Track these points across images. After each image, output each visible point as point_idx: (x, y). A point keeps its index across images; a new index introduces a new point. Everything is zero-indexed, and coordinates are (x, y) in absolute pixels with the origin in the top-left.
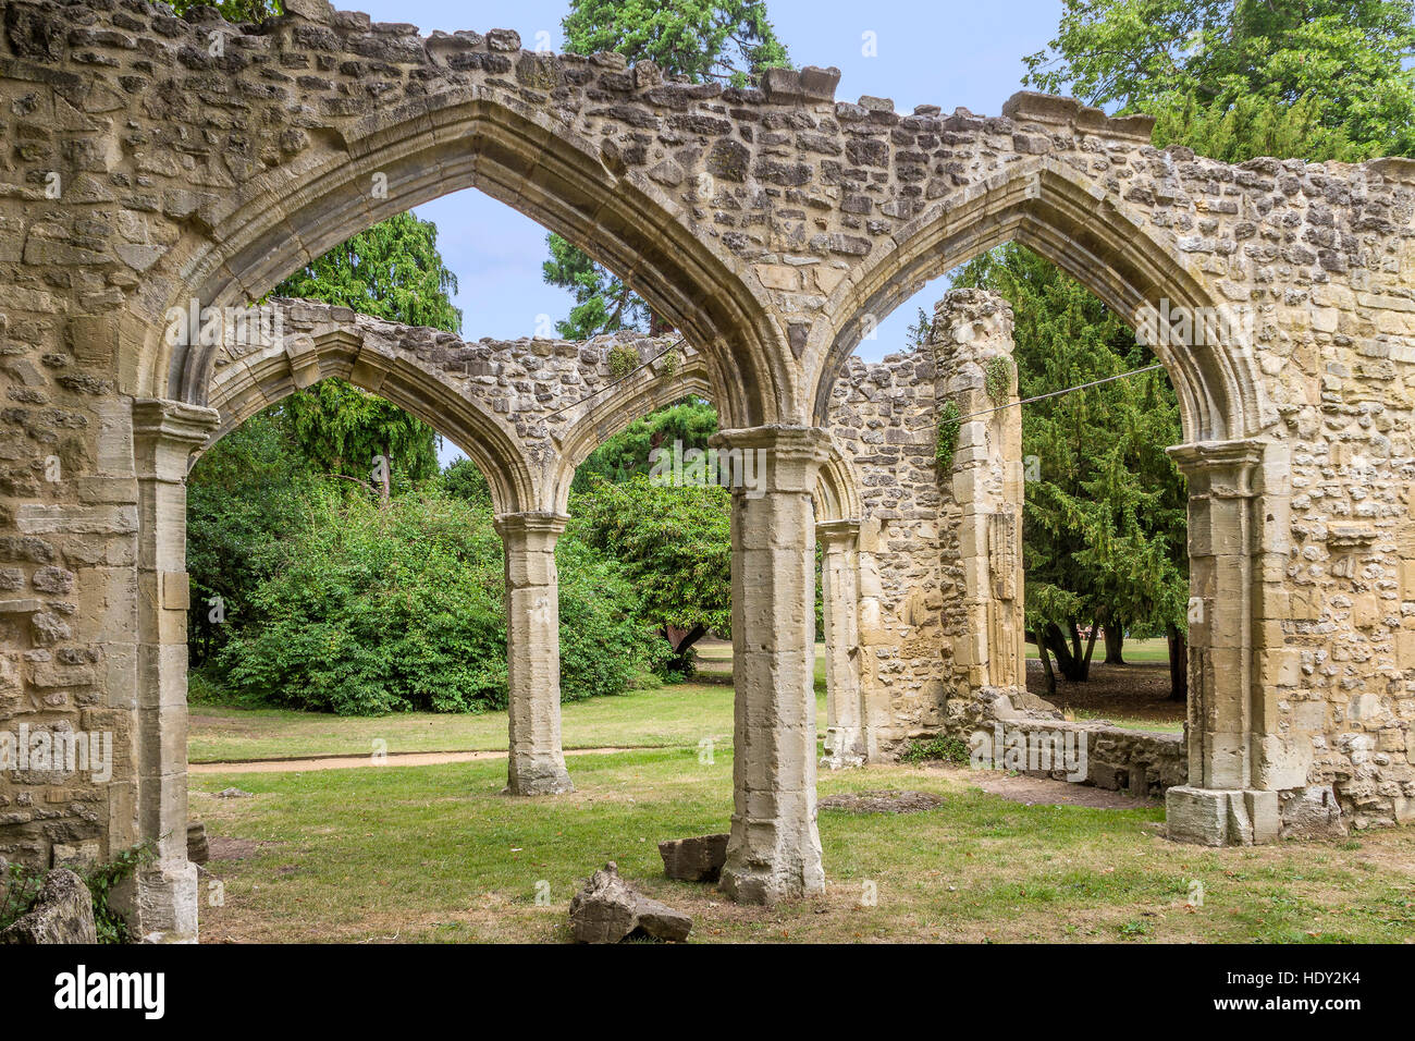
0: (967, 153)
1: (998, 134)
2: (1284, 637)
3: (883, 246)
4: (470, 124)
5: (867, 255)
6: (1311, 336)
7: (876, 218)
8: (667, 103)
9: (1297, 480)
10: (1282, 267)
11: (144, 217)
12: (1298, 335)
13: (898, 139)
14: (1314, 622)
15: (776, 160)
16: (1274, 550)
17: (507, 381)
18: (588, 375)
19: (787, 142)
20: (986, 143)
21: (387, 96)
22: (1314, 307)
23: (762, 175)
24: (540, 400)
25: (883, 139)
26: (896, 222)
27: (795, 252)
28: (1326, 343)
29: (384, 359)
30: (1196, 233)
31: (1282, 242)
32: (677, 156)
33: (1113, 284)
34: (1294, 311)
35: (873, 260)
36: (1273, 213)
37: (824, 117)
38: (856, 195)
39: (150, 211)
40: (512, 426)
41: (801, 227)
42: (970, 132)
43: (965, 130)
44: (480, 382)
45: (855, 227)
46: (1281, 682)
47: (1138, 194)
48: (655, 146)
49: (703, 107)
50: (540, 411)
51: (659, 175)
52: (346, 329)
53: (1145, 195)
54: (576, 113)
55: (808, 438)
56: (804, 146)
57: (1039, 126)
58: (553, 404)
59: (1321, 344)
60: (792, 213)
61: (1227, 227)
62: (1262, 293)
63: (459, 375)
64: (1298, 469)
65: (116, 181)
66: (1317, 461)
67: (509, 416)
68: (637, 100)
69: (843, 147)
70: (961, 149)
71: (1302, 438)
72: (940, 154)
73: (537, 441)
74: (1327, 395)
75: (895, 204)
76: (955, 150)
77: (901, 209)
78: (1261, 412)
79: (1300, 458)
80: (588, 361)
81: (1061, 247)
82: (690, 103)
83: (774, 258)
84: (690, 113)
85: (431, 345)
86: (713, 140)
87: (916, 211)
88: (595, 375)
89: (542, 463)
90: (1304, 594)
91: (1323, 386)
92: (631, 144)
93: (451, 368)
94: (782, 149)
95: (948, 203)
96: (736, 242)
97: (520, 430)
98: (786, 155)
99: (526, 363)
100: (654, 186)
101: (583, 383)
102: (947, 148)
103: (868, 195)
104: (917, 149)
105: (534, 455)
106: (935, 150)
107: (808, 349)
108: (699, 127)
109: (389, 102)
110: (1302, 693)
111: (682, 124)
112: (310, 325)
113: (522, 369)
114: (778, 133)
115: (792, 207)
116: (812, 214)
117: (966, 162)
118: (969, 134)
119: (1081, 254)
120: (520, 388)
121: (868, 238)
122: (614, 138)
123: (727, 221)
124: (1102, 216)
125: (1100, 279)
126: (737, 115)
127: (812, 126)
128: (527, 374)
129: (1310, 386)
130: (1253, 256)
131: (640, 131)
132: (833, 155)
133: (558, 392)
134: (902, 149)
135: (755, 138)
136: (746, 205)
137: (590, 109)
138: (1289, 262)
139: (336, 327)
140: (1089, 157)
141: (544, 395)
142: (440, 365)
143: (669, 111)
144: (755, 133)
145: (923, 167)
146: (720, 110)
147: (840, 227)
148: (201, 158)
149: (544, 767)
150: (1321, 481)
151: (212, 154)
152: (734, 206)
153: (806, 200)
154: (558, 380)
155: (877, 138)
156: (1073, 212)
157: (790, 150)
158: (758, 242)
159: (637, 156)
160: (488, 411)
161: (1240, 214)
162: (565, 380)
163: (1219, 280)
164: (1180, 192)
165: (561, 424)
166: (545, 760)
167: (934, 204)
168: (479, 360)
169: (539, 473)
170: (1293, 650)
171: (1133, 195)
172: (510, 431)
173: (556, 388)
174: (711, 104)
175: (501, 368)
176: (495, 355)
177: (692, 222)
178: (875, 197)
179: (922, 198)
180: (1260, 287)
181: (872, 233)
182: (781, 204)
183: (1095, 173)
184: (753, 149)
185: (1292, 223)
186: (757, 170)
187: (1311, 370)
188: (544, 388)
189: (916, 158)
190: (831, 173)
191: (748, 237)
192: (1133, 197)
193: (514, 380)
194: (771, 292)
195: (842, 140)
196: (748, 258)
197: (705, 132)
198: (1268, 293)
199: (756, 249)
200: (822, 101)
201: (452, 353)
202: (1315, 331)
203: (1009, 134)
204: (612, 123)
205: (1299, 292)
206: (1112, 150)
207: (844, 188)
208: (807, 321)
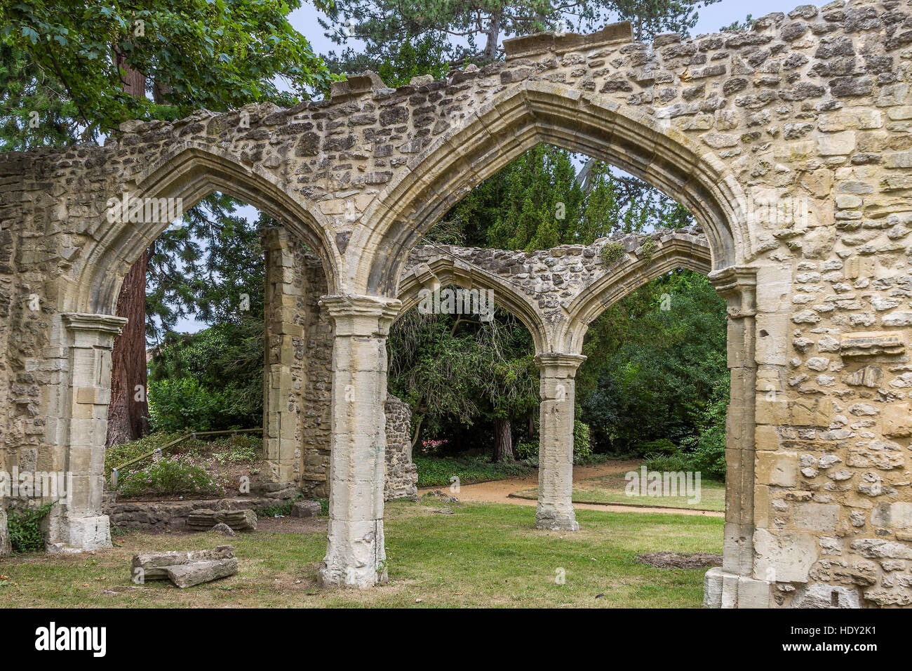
0: (464, 96)
1: (489, 76)
2: (781, 441)
3: (402, 173)
4: (192, 161)
5: (389, 181)
6: (818, 162)
7: (396, 156)
8: (274, 123)
9: (799, 297)
10: (780, 107)
11: (70, 236)
12: (801, 164)
13: (414, 102)
14: (822, 429)
15: (335, 137)
16: (770, 361)
17: (535, 275)
18: (589, 265)
19: (342, 125)
20: (479, 85)
21: (152, 158)
22: (823, 135)
23: (327, 148)
24: (555, 285)
25: (404, 105)
26: (410, 155)
27: (343, 190)
28: (840, 165)
29: (465, 271)
30: (680, 101)
31: (783, 84)
32: (279, 151)
33: (623, 158)
34: (795, 144)
35: (394, 184)
36: (770, 61)
37: (366, 102)
38: (382, 145)
39: (71, 233)
40: (536, 302)
41: (348, 173)
42: (467, 81)
43: (463, 81)
44: (519, 278)
45: (383, 165)
46: (773, 481)
47: (612, 85)
48: (268, 147)
49: (296, 119)
50: (555, 291)
51: (268, 164)
52: (445, 258)
53: (619, 84)
54: (231, 142)
55: (348, 302)
56: (352, 124)
57: (520, 61)
58: (563, 286)
59: (833, 167)
60: (342, 167)
61: (714, 88)
62: (756, 136)
63: (505, 275)
64: (800, 286)
65: (63, 223)
66: (826, 277)
67: (535, 296)
68: (261, 126)
69: (377, 117)
70: (460, 95)
71: (807, 258)
72: (444, 103)
73: (551, 310)
74: (840, 214)
75: (409, 145)
76: (454, 97)
77: (413, 146)
78: (753, 240)
79: (803, 276)
80: (589, 256)
81: (573, 139)
82: (288, 118)
83: (331, 196)
84: (289, 124)
85: (491, 260)
86: (299, 136)
87: (424, 145)
88: (593, 264)
89: (553, 323)
90: (809, 402)
91: (836, 206)
92: (255, 150)
93: (501, 272)
94: (339, 129)
95: (448, 135)
96: (308, 191)
97: (540, 304)
98: (342, 132)
99: (547, 263)
100: (266, 170)
101: (585, 271)
102: (450, 97)
103: (391, 143)
104: (428, 104)
105: (549, 319)
106: (439, 101)
107: (349, 248)
108: (292, 131)
109: (153, 161)
110: (800, 494)
111: (283, 132)
112: (427, 258)
113: (544, 266)
114: (336, 121)
115: (343, 163)
116: (356, 164)
117: (463, 102)
118: (467, 83)
119: (590, 142)
120: (544, 278)
121: (391, 170)
122: (247, 150)
123: (304, 180)
124: (585, 110)
125: (611, 155)
126: (315, 117)
127: (358, 110)
128: (548, 270)
129: (820, 209)
130: (743, 105)
131: (260, 142)
132: (371, 124)
133: (568, 278)
134: (417, 107)
135: (324, 127)
136: (315, 169)
137: (238, 138)
138: (787, 100)
139: (440, 257)
140: (568, 71)
141: (558, 281)
142: (495, 271)
143: (277, 127)
144: (324, 124)
145: (432, 115)
146: (305, 117)
147: (373, 167)
148: (89, 206)
149: (548, 512)
150: (834, 296)
151: (92, 203)
152: (308, 171)
153: (353, 156)
154: (568, 270)
155: (400, 105)
156: (565, 113)
157: (343, 129)
158: (320, 188)
159: (257, 157)
160: (522, 294)
161: (728, 73)
162: (573, 270)
163: (704, 135)
164: (662, 71)
165: (568, 298)
166: (550, 508)
167: (438, 137)
168: (517, 265)
169: (551, 330)
170: (791, 453)
171: (608, 88)
172: (535, 305)
173: (567, 276)
174: (301, 115)
175: (531, 268)
176: (527, 260)
177: (284, 185)
178: (395, 143)
179: (430, 136)
180: (754, 130)
181: (393, 166)
182: (336, 163)
183: (572, 80)
184: (322, 135)
185: (795, 64)
186: (324, 146)
187: (820, 194)
188: (559, 277)
189: (428, 110)
190: (368, 136)
191: (315, 187)
192: (607, 89)
193: (539, 274)
194: (328, 217)
195: (377, 113)
196: (315, 200)
197: (294, 132)
198: (764, 134)
199: (319, 193)
200: (364, 93)
201: (502, 262)
202: (824, 157)
203: (497, 73)
204: (247, 142)
205: (800, 125)
206: (591, 58)
207: (377, 143)
208: (348, 230)
